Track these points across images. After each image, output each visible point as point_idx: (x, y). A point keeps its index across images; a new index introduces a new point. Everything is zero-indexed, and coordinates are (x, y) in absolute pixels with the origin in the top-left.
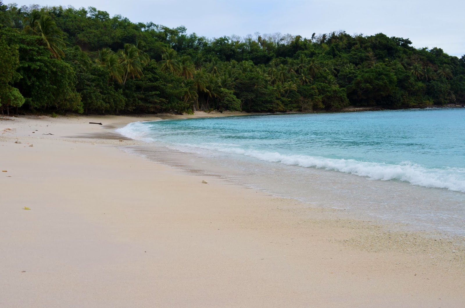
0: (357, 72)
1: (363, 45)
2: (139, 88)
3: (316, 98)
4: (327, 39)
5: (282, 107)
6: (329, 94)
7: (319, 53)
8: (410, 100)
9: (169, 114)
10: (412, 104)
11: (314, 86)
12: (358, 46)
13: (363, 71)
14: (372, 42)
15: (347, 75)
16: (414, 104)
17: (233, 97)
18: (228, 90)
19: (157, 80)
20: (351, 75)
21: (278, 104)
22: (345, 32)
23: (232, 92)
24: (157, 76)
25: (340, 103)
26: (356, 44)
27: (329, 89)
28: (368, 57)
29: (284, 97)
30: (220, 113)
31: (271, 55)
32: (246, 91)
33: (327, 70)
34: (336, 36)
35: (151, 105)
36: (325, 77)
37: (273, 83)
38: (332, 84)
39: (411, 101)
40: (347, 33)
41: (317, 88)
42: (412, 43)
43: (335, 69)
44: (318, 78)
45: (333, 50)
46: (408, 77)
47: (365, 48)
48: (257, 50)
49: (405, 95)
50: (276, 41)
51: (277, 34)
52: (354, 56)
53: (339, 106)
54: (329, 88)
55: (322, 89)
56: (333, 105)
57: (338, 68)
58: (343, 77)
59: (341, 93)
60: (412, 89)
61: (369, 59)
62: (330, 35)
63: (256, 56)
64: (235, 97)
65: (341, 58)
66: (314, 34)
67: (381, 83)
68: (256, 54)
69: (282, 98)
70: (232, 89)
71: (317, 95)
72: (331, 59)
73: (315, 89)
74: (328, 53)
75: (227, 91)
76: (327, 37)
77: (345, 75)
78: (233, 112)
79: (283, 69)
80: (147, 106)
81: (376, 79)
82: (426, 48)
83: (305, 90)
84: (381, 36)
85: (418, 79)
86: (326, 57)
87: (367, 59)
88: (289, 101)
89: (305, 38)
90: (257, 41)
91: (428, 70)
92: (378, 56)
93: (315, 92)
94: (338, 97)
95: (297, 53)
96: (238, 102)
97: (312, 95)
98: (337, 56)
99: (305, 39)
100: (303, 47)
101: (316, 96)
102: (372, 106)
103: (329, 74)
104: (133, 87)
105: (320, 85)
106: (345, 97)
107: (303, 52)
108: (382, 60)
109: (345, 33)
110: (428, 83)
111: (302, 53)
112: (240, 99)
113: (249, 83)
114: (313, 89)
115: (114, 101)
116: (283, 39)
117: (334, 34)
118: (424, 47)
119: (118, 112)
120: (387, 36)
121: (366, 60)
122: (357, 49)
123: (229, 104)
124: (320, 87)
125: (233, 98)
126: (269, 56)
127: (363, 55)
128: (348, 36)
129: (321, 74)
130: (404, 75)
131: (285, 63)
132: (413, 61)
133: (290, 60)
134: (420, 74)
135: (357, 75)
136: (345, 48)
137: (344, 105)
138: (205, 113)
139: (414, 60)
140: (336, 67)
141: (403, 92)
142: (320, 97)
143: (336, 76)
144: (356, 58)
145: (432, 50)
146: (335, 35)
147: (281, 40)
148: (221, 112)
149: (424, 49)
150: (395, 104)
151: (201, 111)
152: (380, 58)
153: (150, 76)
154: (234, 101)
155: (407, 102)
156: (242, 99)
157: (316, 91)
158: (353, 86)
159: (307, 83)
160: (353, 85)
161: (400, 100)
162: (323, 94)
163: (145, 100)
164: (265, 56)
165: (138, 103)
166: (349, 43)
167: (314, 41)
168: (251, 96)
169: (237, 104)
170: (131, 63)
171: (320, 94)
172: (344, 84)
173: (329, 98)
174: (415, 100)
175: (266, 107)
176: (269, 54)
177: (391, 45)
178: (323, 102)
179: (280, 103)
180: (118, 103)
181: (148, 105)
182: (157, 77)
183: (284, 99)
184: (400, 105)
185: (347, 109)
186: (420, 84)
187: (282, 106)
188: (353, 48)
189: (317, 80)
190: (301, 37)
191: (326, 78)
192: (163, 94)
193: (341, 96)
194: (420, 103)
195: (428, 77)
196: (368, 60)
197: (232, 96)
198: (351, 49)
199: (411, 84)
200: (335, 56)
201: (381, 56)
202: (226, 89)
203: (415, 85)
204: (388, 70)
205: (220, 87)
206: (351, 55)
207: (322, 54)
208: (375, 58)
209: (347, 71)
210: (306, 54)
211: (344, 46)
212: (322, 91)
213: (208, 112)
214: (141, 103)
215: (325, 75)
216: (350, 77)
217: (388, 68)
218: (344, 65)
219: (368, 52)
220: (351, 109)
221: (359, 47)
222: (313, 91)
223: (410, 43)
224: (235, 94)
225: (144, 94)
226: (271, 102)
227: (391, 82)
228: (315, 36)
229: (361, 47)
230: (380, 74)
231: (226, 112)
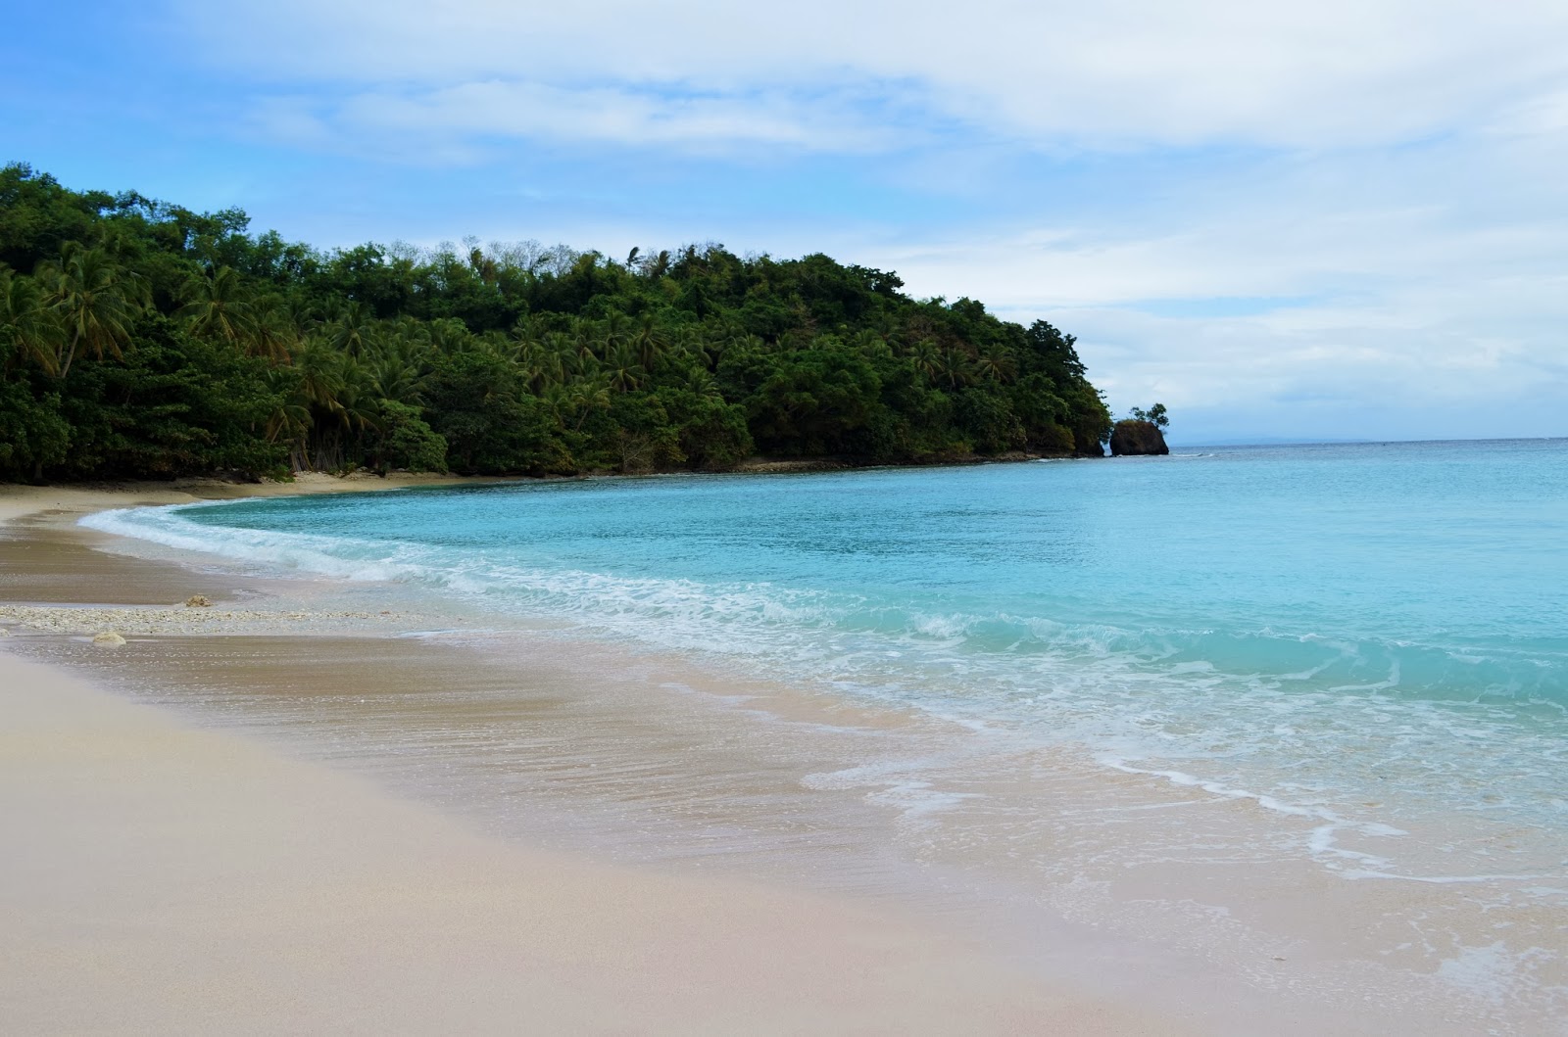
0: (771, 358)
1: (777, 286)
2: (114, 393)
3: (662, 434)
4: (671, 266)
5: (567, 458)
6: (697, 420)
7: (655, 304)
8: (916, 439)
9: (214, 483)
10: (921, 451)
11: (654, 397)
12: (764, 286)
13: (786, 358)
14: (800, 278)
15: (743, 369)
16: (926, 451)
17: (422, 429)
18: (403, 405)
19: (176, 364)
20: (755, 368)
21: (555, 452)
22: (722, 246)
23: (418, 410)
24: (178, 353)
25: (729, 447)
26: (759, 281)
27: (699, 407)
28: (796, 317)
29: (572, 428)
30: (377, 476)
31: (515, 304)
32: (459, 410)
33: (686, 352)
34: (699, 258)
35: (160, 452)
36: (682, 372)
37: (536, 387)
38: (704, 393)
39: (917, 442)
40: (730, 249)
41: (665, 404)
42: (902, 284)
43: (707, 350)
44: (661, 374)
45: (699, 296)
46: (907, 375)
47: (784, 293)
48: (472, 289)
49: (901, 427)
50: (526, 267)
51: (528, 245)
52: (756, 315)
53: (728, 456)
54: (698, 403)
55: (678, 405)
56: (712, 455)
57: (716, 346)
58: (732, 373)
59: (733, 418)
60: (919, 408)
61: (798, 323)
62: (682, 254)
63: (471, 305)
64: (425, 427)
65: (721, 319)
66: (635, 250)
67: (842, 391)
68: (470, 301)
69: (566, 432)
70: (416, 403)
71: (665, 423)
72: (691, 320)
73: (657, 407)
74: (683, 305)
75: (401, 407)
76: (669, 261)
77: (737, 367)
78: (419, 474)
79: (562, 346)
80: (144, 455)
81: (826, 378)
82: (941, 299)
83: (628, 408)
84: (821, 262)
85: (931, 385)
86: (677, 314)
87: (793, 323)
88: (588, 441)
89: (610, 259)
90: (468, 264)
91: (954, 358)
92: (821, 316)
93: (658, 413)
94: (725, 431)
95: (591, 300)
96: (437, 444)
97: (649, 425)
98: (709, 313)
99: (610, 263)
100: (608, 285)
101: (661, 426)
102: (814, 456)
103: (692, 365)
104: (97, 386)
105: (672, 394)
106: (745, 430)
107: (608, 298)
108: (831, 326)
109: (724, 249)
110: (955, 395)
111: (607, 303)
112: (442, 432)
113: (469, 384)
114: (651, 405)
115: (30, 434)
116: (545, 260)
117: (692, 250)
118: (936, 297)
119: (39, 475)
120: (836, 262)
121: (791, 326)
122: (762, 295)
123: (407, 447)
124: (671, 400)
125: (421, 432)
126: (509, 306)
127: (782, 311)
128: (732, 259)
129: (671, 365)
130: (897, 369)
131: (562, 326)
132: (914, 332)
133: (577, 322)
134: (935, 368)
135: (771, 367)
136: (728, 293)
137: (741, 453)
138: (330, 478)
139: (915, 329)
140: (709, 344)
141: (895, 418)
142: (673, 431)
143: (712, 369)
144: (762, 320)
145: (956, 306)
146: (696, 254)
147: (542, 260)
148: (382, 475)
149: (935, 302)
150: (878, 450)
151: (316, 471)
152: (827, 322)
153: (155, 351)
154: (424, 439)
155: (907, 444)
156: (449, 433)
157: (662, 411)
158: (763, 399)
159: (630, 387)
160: (762, 396)
161: (889, 441)
162: (681, 421)
163: (139, 434)
164: (497, 308)
165: (115, 444)
166: (738, 279)
167: (636, 269)
168: (475, 425)
169: (435, 448)
170: (90, 306)
171: (671, 422)
172: (737, 393)
173: (699, 433)
174: (927, 440)
175: (523, 460)
176: (509, 302)
177: (852, 286)
178: (683, 445)
179: (563, 445)
180: (45, 440)
181: (149, 450)
182: (179, 357)
183: (571, 434)
184: (890, 453)
185: (746, 466)
186: (939, 396)
187: (568, 455)
188: (750, 292)
189: (661, 380)
190: (600, 256)
191: (685, 376)
192: (201, 415)
193: (733, 427)
194: (941, 450)
195: (955, 376)
196: (794, 326)
197: (417, 423)
198: (746, 296)
199: (916, 394)
200: (702, 312)
201: (827, 315)
202: (399, 403)
203: (927, 398)
204: (852, 355)
205: (378, 395)
206: (749, 310)
207: (663, 306)
208: (813, 321)
209: (744, 356)
210: (617, 305)
211: (724, 287)
212: (677, 413)
213: (340, 475)
214: (124, 444)
215: (682, 365)
216: (752, 372)
217: (853, 351)
218: (730, 340)
219: (793, 304)
220: (759, 466)
221: (767, 289)
222: (651, 412)
223: (899, 284)
224: (425, 417)
225: (133, 413)
226: (536, 445)
227: (865, 388)
228: (637, 255)
229: (772, 289)
230: (835, 365)
231: (395, 474)
